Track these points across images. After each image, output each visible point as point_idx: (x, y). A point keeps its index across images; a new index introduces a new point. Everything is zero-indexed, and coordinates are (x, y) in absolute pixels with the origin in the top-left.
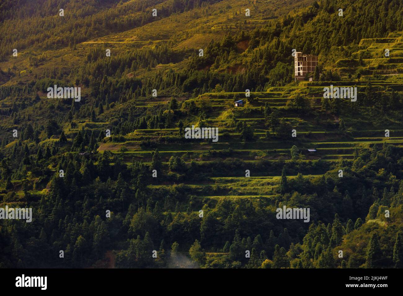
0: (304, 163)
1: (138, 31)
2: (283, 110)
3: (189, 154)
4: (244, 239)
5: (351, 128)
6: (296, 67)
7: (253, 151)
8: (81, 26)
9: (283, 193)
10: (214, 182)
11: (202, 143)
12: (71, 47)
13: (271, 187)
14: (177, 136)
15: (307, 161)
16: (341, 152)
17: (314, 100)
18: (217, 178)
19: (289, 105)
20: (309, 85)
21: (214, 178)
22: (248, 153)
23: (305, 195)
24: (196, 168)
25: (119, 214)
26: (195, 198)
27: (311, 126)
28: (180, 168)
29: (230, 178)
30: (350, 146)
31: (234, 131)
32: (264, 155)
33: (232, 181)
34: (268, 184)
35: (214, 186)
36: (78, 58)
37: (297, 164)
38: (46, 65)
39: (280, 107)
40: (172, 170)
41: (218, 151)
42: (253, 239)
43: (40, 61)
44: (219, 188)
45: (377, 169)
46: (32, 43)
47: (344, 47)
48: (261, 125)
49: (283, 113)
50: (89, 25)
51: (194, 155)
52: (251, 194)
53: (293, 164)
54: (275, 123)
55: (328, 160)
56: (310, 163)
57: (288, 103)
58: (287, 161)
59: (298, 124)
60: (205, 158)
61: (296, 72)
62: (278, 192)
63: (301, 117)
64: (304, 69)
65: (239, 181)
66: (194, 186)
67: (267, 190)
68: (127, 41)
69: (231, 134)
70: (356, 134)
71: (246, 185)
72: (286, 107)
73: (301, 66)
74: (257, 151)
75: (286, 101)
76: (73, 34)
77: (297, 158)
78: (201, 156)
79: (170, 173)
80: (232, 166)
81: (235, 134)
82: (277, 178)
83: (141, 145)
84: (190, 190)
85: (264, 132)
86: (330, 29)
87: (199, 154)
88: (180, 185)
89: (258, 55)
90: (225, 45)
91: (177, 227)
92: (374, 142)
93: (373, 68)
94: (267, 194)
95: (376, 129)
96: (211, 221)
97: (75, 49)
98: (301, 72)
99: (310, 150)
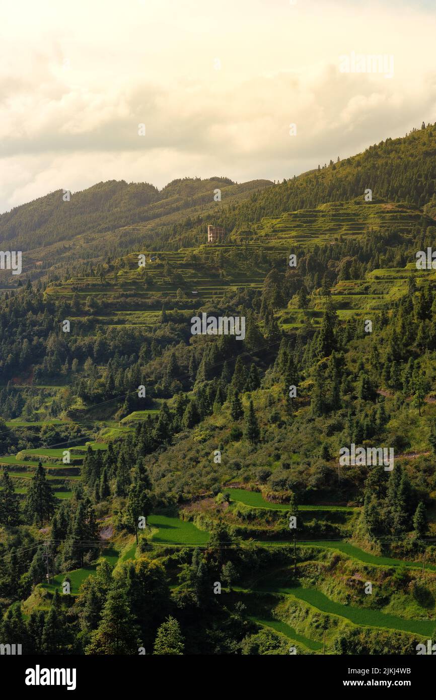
0: (187, 301)
1: (157, 220)
2: (181, 264)
3: (104, 294)
4: (122, 357)
5: (230, 277)
6: (209, 236)
7: (151, 293)
8: (122, 218)
9: (163, 322)
10: (117, 314)
11: (115, 287)
12: (112, 231)
13: (155, 318)
14: (99, 283)
15: (190, 300)
16: (216, 294)
17: (205, 257)
18: (119, 312)
19: (186, 260)
20: (205, 247)
21: (117, 312)
22: (147, 294)
23: (177, 324)
24: (106, 305)
25: (42, 338)
26: (101, 326)
27: (200, 275)
28: (94, 305)
29: (129, 312)
30: (223, 289)
31: (139, 279)
32: (159, 295)
33: (130, 314)
34: (155, 316)
35: (116, 319)
36: (114, 238)
37: (181, 302)
38: (94, 243)
39: (179, 262)
40: (88, 307)
41: (125, 293)
42: (129, 357)
43: (90, 240)
44: (119, 320)
45: (237, 306)
46: (90, 228)
47: (249, 223)
48: (161, 275)
49: (182, 266)
50: (127, 217)
51: (108, 296)
52: (141, 323)
53: (177, 302)
54: (170, 273)
55: (205, 299)
56: (192, 301)
57: (185, 259)
58: (173, 300)
59: (190, 274)
60: (115, 298)
61: (209, 239)
62: (160, 322)
63: (194, 269)
64: (213, 237)
65: (135, 314)
66: (101, 318)
67: (153, 321)
68: (149, 227)
69: (137, 281)
70: (233, 282)
71: (139, 317)
72: (184, 262)
73: (211, 235)
74: (154, 292)
75: (183, 258)
76: (116, 223)
77: (181, 298)
78: (112, 296)
79: (87, 309)
80: (132, 303)
81: (140, 281)
82: (161, 313)
83: (72, 289)
84: (98, 321)
85: (161, 279)
86: (250, 212)
87: (111, 295)
88: (90, 317)
89: (200, 230)
90: (186, 225)
91: (79, 349)
92: (240, 287)
93: (262, 236)
94: (152, 324)
95: (248, 277)
96: (103, 344)
97: (114, 232)
98: (211, 239)
99: (193, 292)
